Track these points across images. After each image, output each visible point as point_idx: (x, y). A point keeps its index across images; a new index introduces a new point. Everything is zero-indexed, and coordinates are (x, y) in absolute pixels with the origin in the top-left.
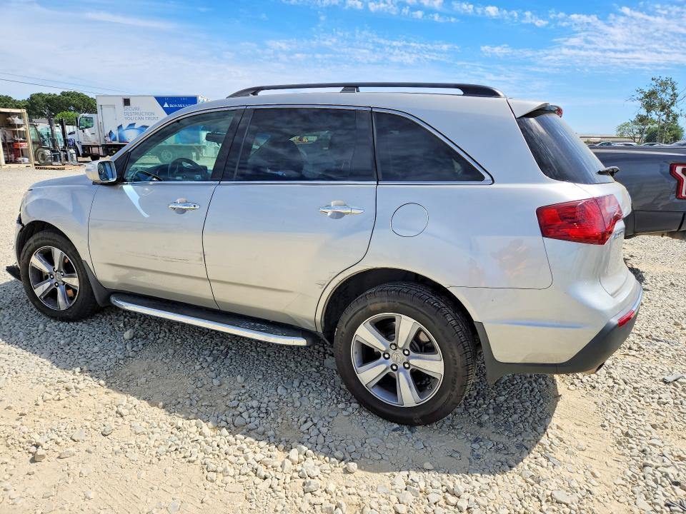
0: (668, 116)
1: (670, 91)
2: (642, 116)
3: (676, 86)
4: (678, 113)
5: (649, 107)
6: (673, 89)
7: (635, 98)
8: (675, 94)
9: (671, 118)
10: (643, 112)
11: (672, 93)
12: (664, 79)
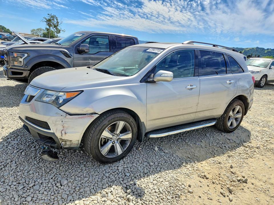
0: (57, 30)
1: (55, 20)
2: (47, 28)
3: (58, 19)
4: (60, 29)
5: (50, 25)
6: (57, 20)
7: (43, 20)
8: (58, 22)
9: (58, 31)
10: (48, 27)
11: (57, 21)
12: (53, 15)
